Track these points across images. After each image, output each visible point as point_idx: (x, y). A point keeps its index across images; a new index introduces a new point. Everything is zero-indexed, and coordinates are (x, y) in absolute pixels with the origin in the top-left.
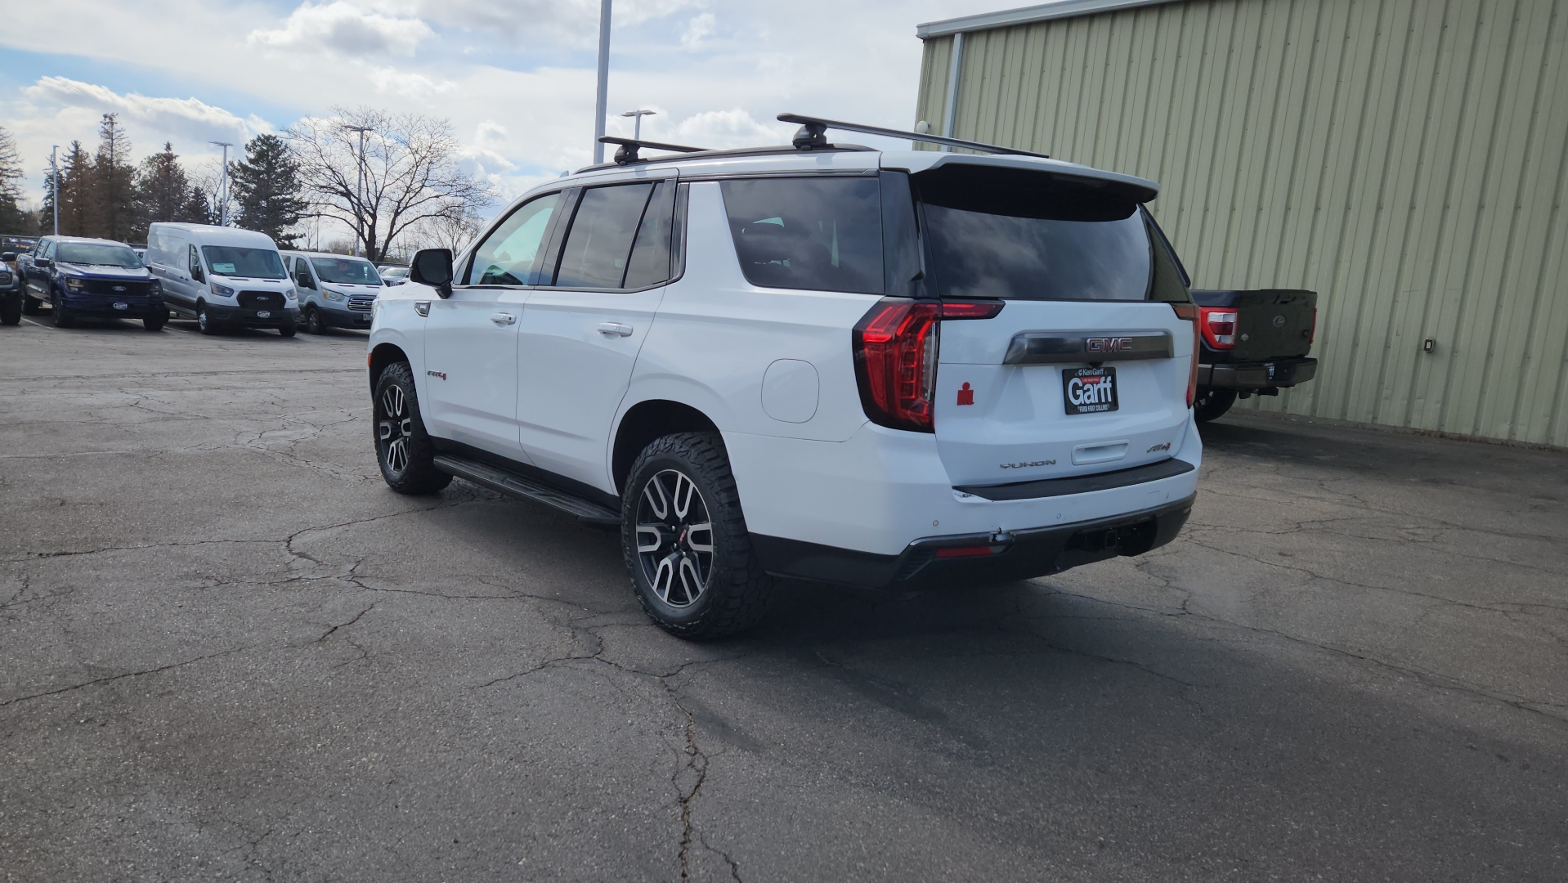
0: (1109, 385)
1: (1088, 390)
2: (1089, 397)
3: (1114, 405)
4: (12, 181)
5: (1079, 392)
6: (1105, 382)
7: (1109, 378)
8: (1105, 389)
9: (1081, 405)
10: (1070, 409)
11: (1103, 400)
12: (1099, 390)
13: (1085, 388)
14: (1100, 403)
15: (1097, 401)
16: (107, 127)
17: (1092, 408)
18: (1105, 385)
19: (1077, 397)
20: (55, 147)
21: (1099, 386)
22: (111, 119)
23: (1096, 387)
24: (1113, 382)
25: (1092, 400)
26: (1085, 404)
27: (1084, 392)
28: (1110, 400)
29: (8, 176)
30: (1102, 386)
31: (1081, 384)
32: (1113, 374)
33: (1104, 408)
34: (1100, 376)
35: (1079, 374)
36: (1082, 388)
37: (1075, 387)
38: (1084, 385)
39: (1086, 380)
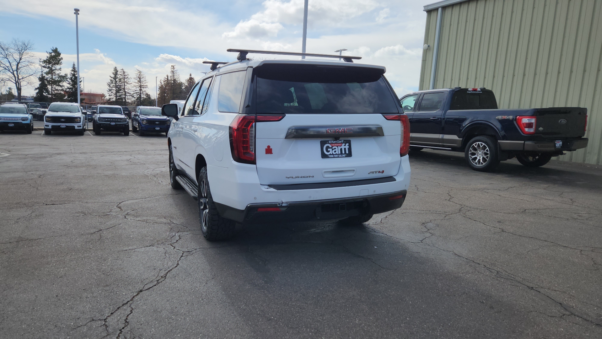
0: (347, 147)
1: (335, 149)
2: (335, 152)
3: (350, 155)
4: (145, 89)
5: (329, 150)
6: (345, 145)
7: (347, 144)
8: (345, 149)
9: (330, 154)
10: (324, 156)
11: (343, 152)
12: (341, 149)
13: (333, 148)
14: (341, 153)
15: (340, 153)
16: (172, 70)
17: (336, 156)
18: (345, 147)
19: (328, 152)
20: (156, 77)
21: (341, 147)
22: (173, 67)
23: (339, 148)
24: (350, 146)
25: (337, 152)
26: (333, 154)
27: (333, 150)
28: (347, 152)
29: (144, 88)
30: (343, 147)
31: (330, 146)
32: (349, 142)
33: (344, 155)
34: (342, 143)
35: (330, 143)
36: (331, 148)
37: (328, 147)
38: (332, 147)
39: (333, 145)
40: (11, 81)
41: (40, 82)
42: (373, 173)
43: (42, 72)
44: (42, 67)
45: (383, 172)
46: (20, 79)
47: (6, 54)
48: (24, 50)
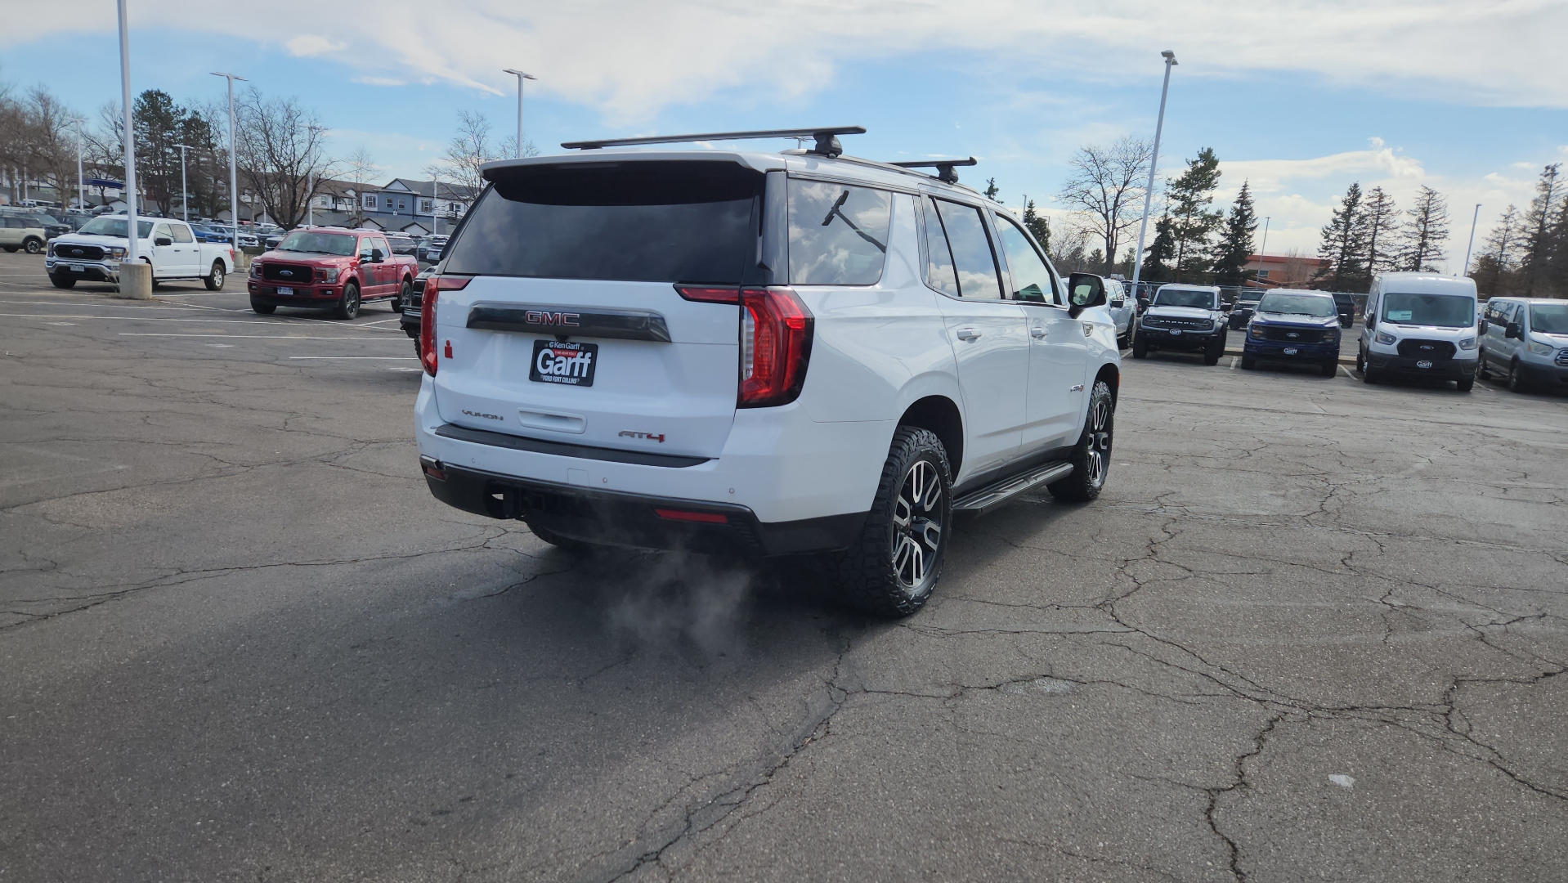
0: (587, 361)
1: (561, 362)
2: (559, 369)
3: (587, 381)
4: (1437, 242)
5: (548, 362)
6: (583, 357)
7: (589, 355)
8: (582, 365)
9: (548, 374)
10: (535, 376)
11: (576, 374)
12: (573, 365)
13: (557, 360)
14: (571, 376)
15: (568, 374)
16: (1546, 179)
17: (558, 379)
18: (582, 361)
19: (545, 366)
21: (574, 360)
22: (1553, 169)
23: (570, 361)
24: (594, 359)
25: (562, 372)
26: (553, 375)
27: (556, 363)
28: (584, 375)
29: (1434, 238)
30: (578, 360)
31: (552, 356)
32: (593, 350)
33: (574, 381)
34: (577, 351)
35: (551, 346)
36: (554, 359)
37: (547, 357)
38: (556, 356)
39: (559, 353)
40: (1099, 233)
41: (1160, 233)
42: (632, 435)
43: (1167, 209)
44: (1170, 198)
45: (661, 438)
46: (1118, 229)
47: (1102, 172)
48: (1137, 161)
